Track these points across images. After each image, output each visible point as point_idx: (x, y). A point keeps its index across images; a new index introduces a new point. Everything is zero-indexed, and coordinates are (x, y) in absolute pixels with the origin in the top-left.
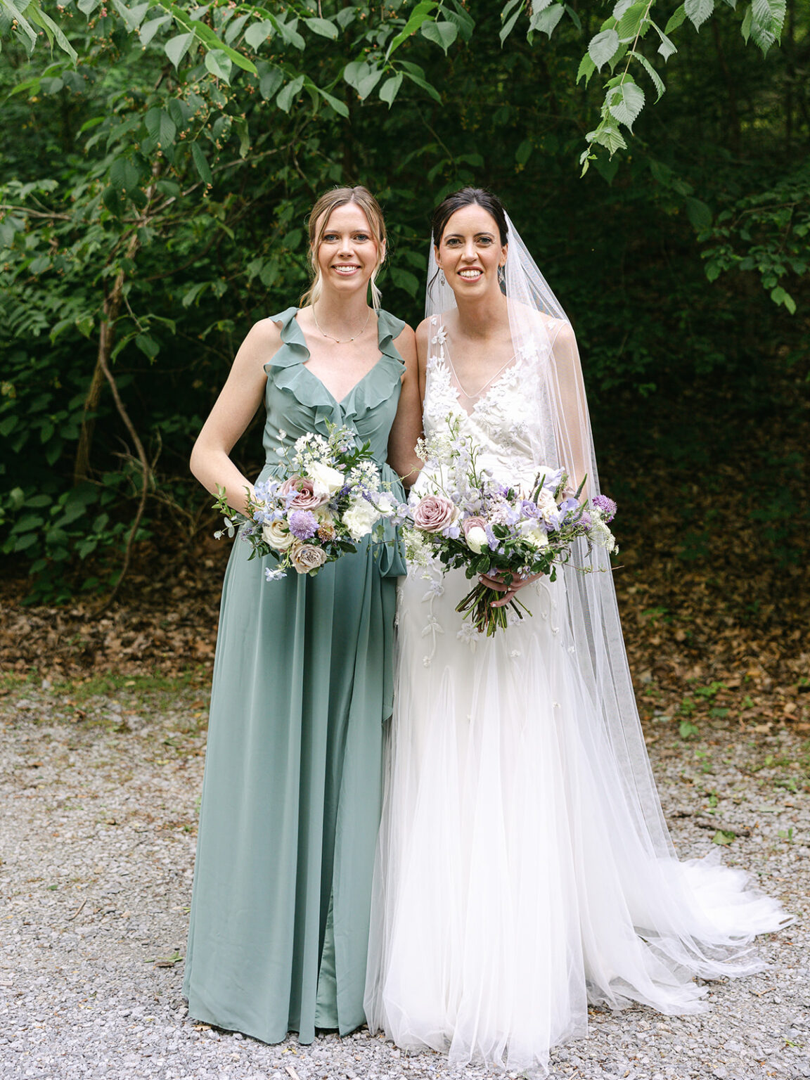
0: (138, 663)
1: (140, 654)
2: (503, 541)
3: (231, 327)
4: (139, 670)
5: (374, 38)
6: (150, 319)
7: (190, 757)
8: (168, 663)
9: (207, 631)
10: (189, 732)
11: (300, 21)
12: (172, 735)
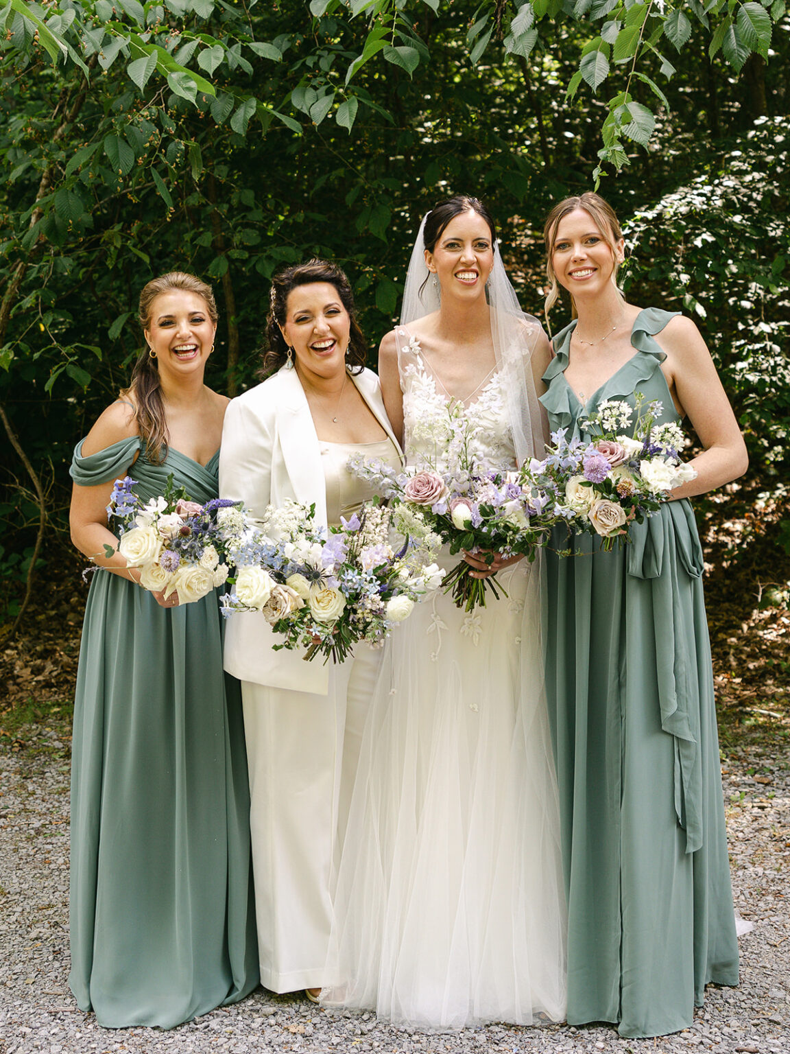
0: (54, 689)
1: (53, 681)
2: (488, 521)
4: (55, 697)
6: (76, 347)
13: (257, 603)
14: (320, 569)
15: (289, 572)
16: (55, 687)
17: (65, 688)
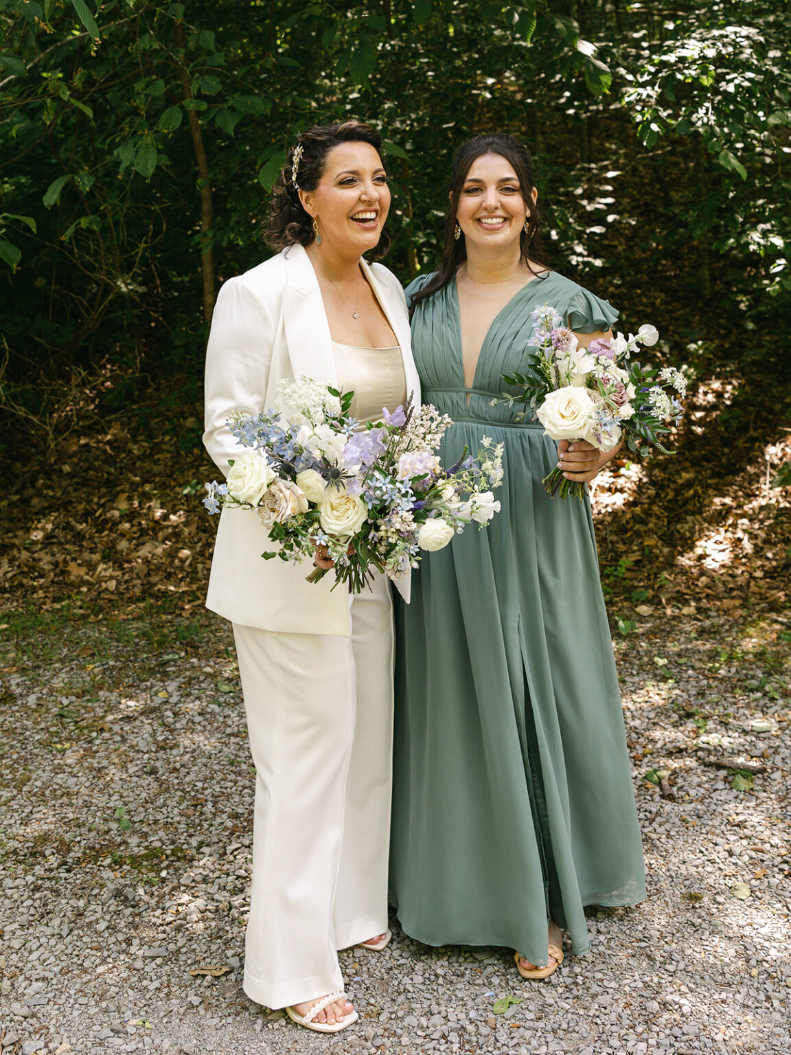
7: (94, 734)
8: (41, 593)
9: (76, 548)
10: (83, 694)
12: (65, 701)
13: (251, 497)
14: (340, 467)
15: (301, 465)
16: (9, 593)
17: (19, 593)
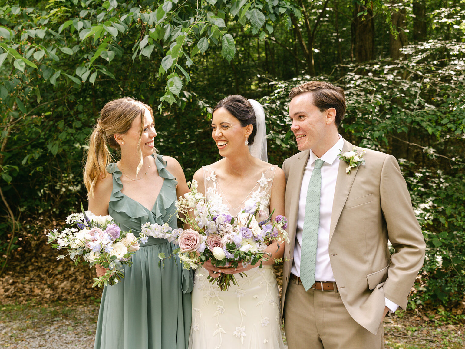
0: (10, 299)
1: (11, 295)
3: (42, 169)
4: (10, 302)
5: (87, 57)
6: (8, 167)
7: (20, 342)
8: (22, 298)
9: (39, 283)
10: (22, 330)
11: (58, 49)
12: (14, 332)
17: (14, 298)
